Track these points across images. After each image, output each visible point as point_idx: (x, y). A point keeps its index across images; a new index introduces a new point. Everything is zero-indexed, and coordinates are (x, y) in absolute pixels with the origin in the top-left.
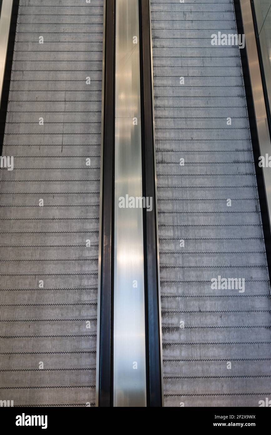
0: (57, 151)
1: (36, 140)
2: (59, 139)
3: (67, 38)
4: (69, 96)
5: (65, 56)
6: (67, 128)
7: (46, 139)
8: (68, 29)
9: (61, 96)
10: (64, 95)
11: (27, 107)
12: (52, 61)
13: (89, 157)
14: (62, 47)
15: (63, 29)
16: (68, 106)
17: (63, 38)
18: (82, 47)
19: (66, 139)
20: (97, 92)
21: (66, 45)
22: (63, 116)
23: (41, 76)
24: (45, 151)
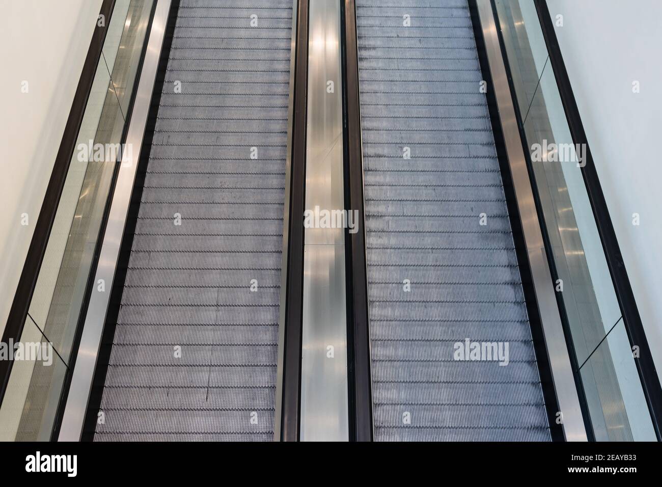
0: (198, 399)
1: (162, 377)
2: (203, 377)
3: (227, 196)
4: (224, 296)
5: (222, 227)
6: (218, 356)
7: (181, 377)
8: (228, 181)
9: (211, 296)
10: (216, 295)
11: (152, 315)
12: (199, 235)
13: (254, 410)
14: (216, 211)
15: (221, 183)
16: (222, 315)
17: (218, 196)
18: (250, 212)
19: (215, 377)
20: (272, 290)
21: (224, 208)
22: (212, 333)
23: (180, 260)
24: (178, 399)
